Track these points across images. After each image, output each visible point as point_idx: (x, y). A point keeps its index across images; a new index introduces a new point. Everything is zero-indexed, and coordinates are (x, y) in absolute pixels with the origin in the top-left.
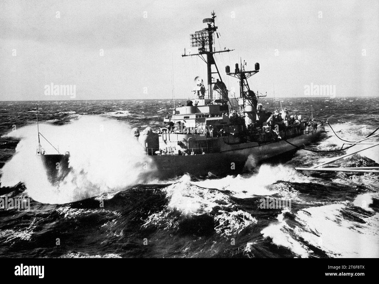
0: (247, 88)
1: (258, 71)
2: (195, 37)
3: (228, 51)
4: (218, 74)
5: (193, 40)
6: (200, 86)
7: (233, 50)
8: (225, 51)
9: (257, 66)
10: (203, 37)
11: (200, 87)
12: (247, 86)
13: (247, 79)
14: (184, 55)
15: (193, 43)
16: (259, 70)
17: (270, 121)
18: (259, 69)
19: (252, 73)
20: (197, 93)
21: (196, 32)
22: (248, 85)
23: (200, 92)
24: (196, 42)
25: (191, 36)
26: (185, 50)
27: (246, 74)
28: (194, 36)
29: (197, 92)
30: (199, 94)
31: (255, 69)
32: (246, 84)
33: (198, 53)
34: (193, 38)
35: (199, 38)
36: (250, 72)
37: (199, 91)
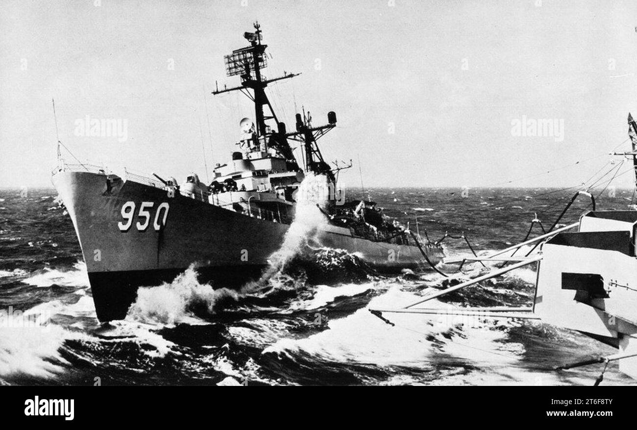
0: (318, 156)
1: (335, 126)
2: (232, 60)
3: (291, 76)
4: (274, 119)
5: (230, 64)
6: (249, 133)
7: (298, 75)
8: (286, 77)
9: (332, 117)
10: (245, 59)
11: (251, 134)
12: (317, 153)
13: (316, 141)
14: (216, 91)
15: (230, 69)
16: (336, 123)
17: (360, 210)
18: (335, 121)
19: (324, 130)
20: (246, 144)
21: (233, 51)
22: (318, 150)
23: (251, 142)
24: (235, 67)
25: (227, 59)
26: (217, 84)
27: (314, 133)
28: (232, 58)
29: (246, 141)
30: (249, 146)
31: (329, 122)
32: (315, 149)
33: (241, 85)
34: (230, 60)
35: (240, 60)
36: (320, 129)
37: (251, 140)
